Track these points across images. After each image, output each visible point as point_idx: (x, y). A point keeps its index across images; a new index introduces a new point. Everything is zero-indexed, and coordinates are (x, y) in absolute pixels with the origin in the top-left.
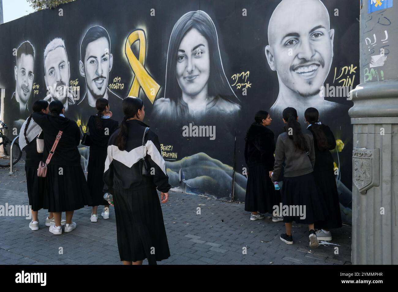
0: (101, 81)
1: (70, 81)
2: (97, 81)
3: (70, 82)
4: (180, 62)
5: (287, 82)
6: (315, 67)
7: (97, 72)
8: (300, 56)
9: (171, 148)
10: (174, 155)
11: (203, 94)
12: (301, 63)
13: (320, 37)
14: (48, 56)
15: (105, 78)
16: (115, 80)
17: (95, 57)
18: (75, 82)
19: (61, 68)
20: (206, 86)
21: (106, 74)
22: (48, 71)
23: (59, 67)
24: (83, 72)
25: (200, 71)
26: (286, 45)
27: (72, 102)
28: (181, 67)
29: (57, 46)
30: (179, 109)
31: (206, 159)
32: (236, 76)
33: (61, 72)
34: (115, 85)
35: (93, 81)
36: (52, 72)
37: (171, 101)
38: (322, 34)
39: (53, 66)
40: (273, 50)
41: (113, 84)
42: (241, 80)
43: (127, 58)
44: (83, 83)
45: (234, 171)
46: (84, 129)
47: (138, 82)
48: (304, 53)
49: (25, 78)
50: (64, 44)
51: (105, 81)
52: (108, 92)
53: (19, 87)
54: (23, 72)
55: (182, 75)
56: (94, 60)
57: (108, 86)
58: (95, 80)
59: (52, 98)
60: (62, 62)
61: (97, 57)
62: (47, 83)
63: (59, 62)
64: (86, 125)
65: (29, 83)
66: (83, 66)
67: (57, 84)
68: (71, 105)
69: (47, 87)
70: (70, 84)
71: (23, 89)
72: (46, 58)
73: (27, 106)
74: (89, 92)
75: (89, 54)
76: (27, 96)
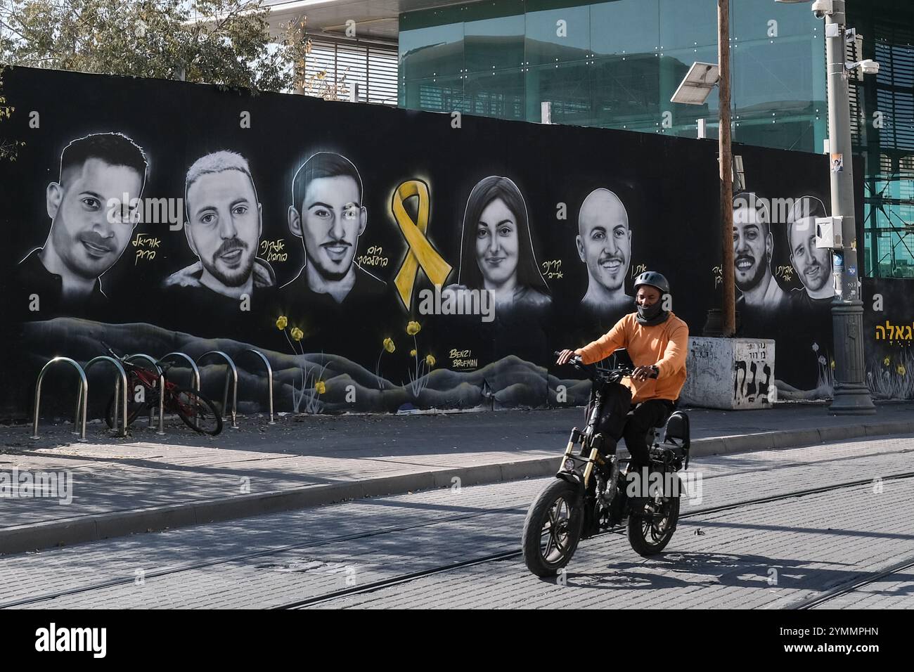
0: (341, 249)
1: (261, 240)
2: (329, 249)
3: (260, 242)
4: (481, 238)
5: (595, 275)
6: (618, 263)
8: (606, 251)
9: (468, 354)
10: (473, 363)
11: (511, 283)
12: (607, 258)
13: (621, 236)
14: (199, 181)
15: (350, 245)
16: (371, 250)
17: (329, 207)
18: (276, 244)
19: (236, 211)
20: (515, 273)
21: (350, 238)
22: (196, 213)
23: (231, 211)
24: (298, 229)
25: (507, 254)
26: (594, 238)
27: (266, 282)
28: (482, 244)
29: (226, 167)
31: (517, 363)
32: (548, 264)
33: (235, 221)
34: (370, 258)
35: (323, 248)
36: (208, 218)
38: (623, 234)
39: (212, 205)
40: (584, 240)
41: (366, 257)
42: (553, 269)
43: (396, 219)
44: (297, 249)
45: (549, 373)
46: (296, 334)
47: (415, 258)
48: (609, 248)
49: (96, 217)
50: (246, 167)
51: (350, 250)
52: (356, 269)
53: (67, 236)
54: (90, 202)
55: (484, 255)
56: (325, 210)
57: (356, 260)
58: (326, 245)
59: (205, 271)
60: (240, 202)
61: (332, 207)
62: (191, 238)
63: (231, 200)
64: (301, 326)
65: (116, 232)
66: (297, 218)
67: (224, 244)
68: (261, 288)
69: (192, 247)
70: (260, 247)
71: (84, 243)
72: (193, 185)
73: (97, 285)
74: (310, 266)
75: (313, 198)
76: (102, 261)
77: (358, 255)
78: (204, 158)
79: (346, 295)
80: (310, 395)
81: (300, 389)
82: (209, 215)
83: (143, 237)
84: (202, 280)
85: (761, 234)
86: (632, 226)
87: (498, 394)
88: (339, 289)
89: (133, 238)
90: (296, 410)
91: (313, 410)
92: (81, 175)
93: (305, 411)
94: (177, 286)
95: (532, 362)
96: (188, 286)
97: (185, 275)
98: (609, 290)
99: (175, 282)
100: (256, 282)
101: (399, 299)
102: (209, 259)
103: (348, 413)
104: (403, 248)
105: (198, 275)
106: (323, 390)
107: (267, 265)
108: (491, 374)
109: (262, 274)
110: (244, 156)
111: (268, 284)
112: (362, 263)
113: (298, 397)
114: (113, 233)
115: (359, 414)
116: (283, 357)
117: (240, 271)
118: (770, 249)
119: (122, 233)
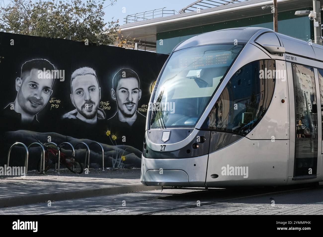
0: (132, 105)
1: (100, 101)
2: (127, 105)
3: (100, 102)
7: (127, 99)
14: (76, 78)
15: (135, 104)
16: (143, 106)
18: (106, 103)
19: (91, 90)
21: (135, 101)
22: (75, 90)
23: (89, 90)
24: (115, 97)
27: (102, 118)
29: (87, 73)
33: (90, 94)
34: (143, 109)
35: (124, 105)
36: (80, 92)
39: (81, 88)
41: (141, 108)
44: (114, 105)
46: (114, 137)
49: (35, 92)
50: (95, 73)
51: (135, 106)
52: (137, 113)
53: (24, 98)
54: (33, 85)
56: (125, 90)
58: (125, 104)
59: (78, 113)
60: (92, 87)
61: (128, 90)
62: (73, 100)
63: (89, 86)
64: (116, 134)
66: (114, 93)
67: (86, 102)
68: (100, 120)
69: (73, 104)
70: (100, 104)
71: (30, 101)
72: (74, 80)
73: (35, 117)
74: (119, 112)
75: (121, 86)
76: (37, 108)
77: (138, 108)
78: (78, 69)
79: (133, 122)
80: (119, 161)
81: (115, 159)
82: (80, 91)
83: (54, 99)
84: (77, 116)
88: (131, 120)
89: (50, 99)
90: (114, 167)
91: (120, 166)
92: (29, 75)
93: (117, 167)
94: (67, 118)
96: (72, 118)
97: (70, 114)
99: (66, 117)
100: (98, 118)
102: (80, 108)
103: (134, 168)
105: (75, 114)
106: (124, 159)
107: (102, 111)
109: (101, 114)
110: (94, 69)
111: (103, 118)
113: (114, 162)
114: (42, 97)
115: (138, 169)
116: (109, 146)
117: (92, 113)
119: (46, 97)
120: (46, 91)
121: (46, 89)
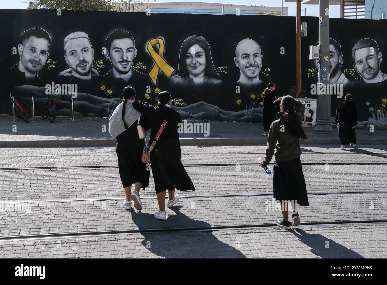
0: (126, 63)
1: (94, 60)
2: (122, 63)
3: (94, 62)
4: (188, 59)
5: (244, 72)
6: (255, 68)
7: (122, 58)
8: (249, 63)
9: (182, 100)
10: (184, 104)
11: (202, 75)
12: (250, 66)
13: (257, 57)
14: (69, 42)
15: (130, 62)
16: (139, 64)
18: (100, 62)
19: (84, 51)
20: (204, 71)
21: (130, 59)
22: (68, 52)
23: (82, 51)
24: (108, 57)
25: (200, 64)
26: (243, 58)
27: (96, 75)
28: (188, 61)
29: (79, 37)
30: (187, 81)
31: (204, 104)
32: (221, 68)
33: (83, 54)
34: (138, 66)
35: (119, 63)
36: (73, 54)
37: (182, 77)
38: (258, 56)
39: (75, 50)
40: (238, 59)
42: (222, 70)
43: (150, 52)
44: (108, 63)
45: (220, 108)
46: (109, 92)
47: (158, 66)
48: (251, 62)
49: (35, 55)
50: (87, 36)
51: (130, 64)
52: (133, 70)
53: (26, 60)
54: (32, 50)
55: (189, 65)
56: (119, 50)
57: (132, 67)
58: (120, 62)
59: (73, 70)
60: (85, 48)
61: (122, 49)
62: (67, 60)
63: (82, 48)
64: (111, 89)
65: (41, 59)
66: (108, 53)
67: (80, 62)
69: (68, 63)
70: (94, 63)
71: (31, 62)
72: (67, 43)
73: (36, 75)
74: (114, 69)
75: (114, 46)
76: (37, 68)
77: (133, 65)
78: (71, 34)
79: (129, 78)
81: (111, 110)
82: (73, 53)
83: (50, 60)
84: (72, 74)
85: (336, 55)
86: (263, 52)
87: (195, 115)
88: (126, 77)
89: (47, 60)
92: (28, 42)
94: (63, 76)
95: (212, 104)
96: (67, 76)
97: (65, 72)
98: (251, 78)
99: (62, 74)
101: (151, 80)
102: (74, 67)
104: (153, 63)
105: (70, 72)
107: (97, 69)
108: (192, 108)
109: (95, 72)
110: (86, 33)
111: (98, 75)
112: (135, 68)
113: (110, 112)
114: (40, 59)
117: (86, 71)
118: (341, 61)
119: (43, 59)
120: (43, 54)
121: (43, 52)
